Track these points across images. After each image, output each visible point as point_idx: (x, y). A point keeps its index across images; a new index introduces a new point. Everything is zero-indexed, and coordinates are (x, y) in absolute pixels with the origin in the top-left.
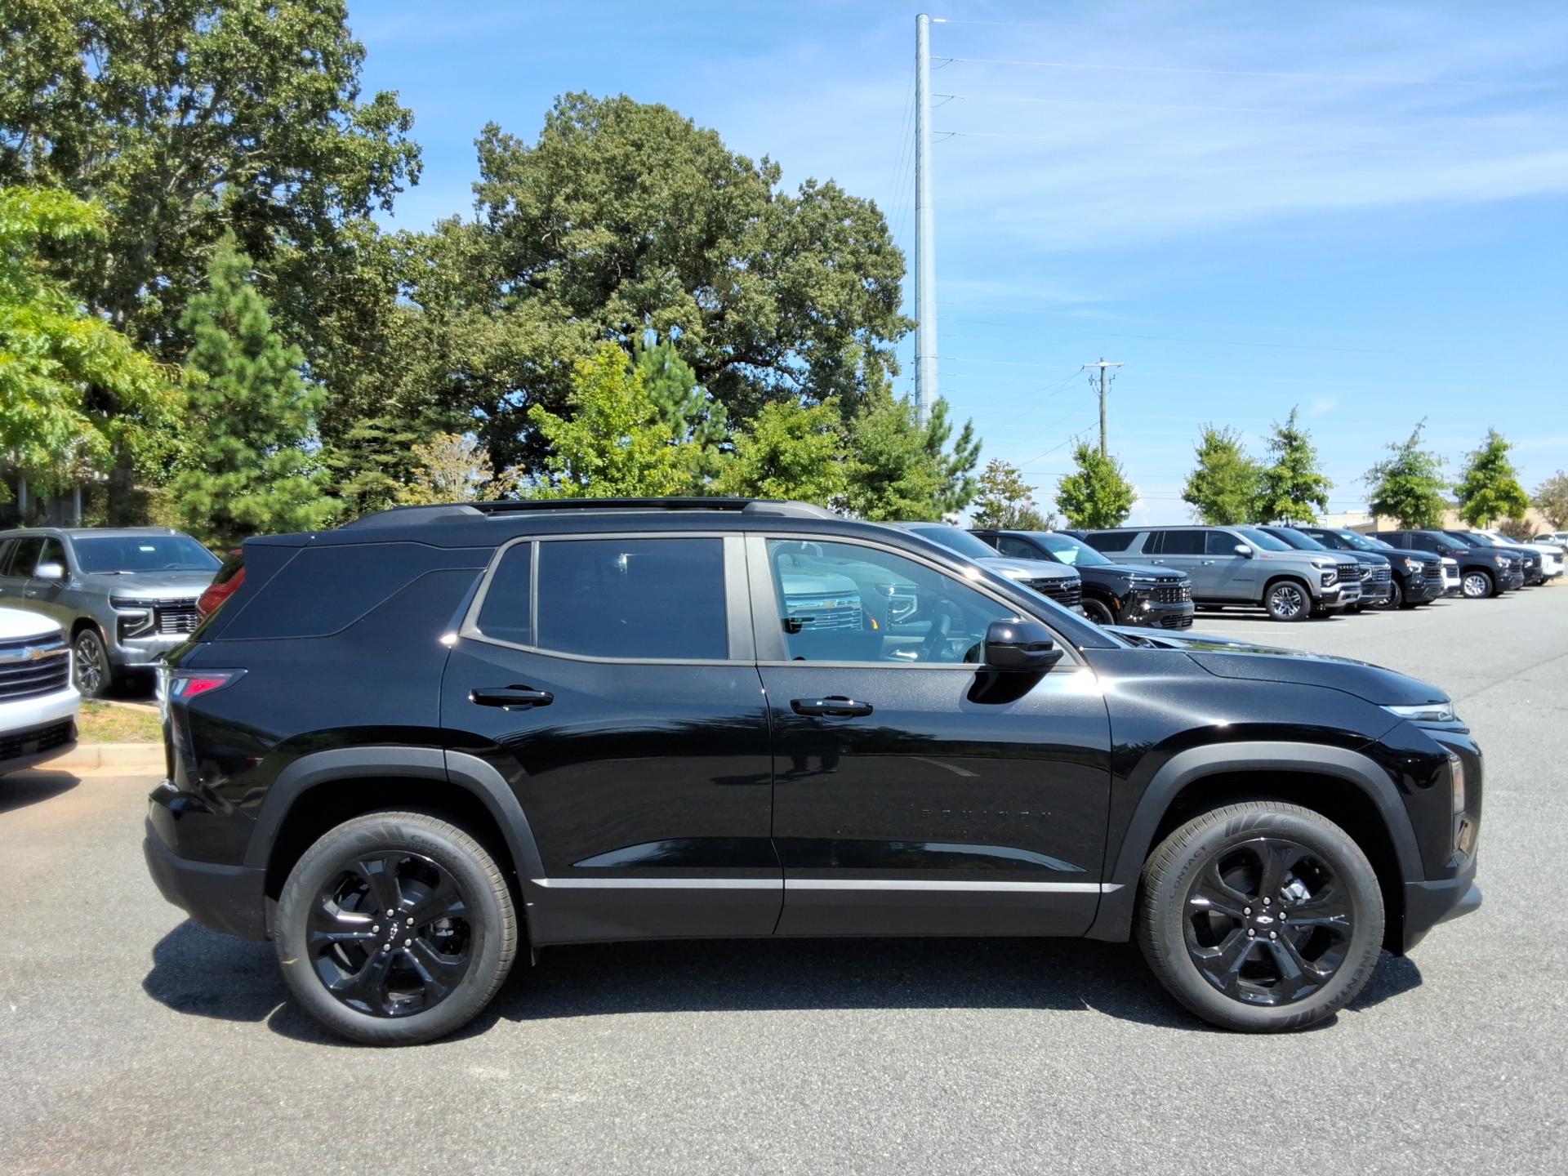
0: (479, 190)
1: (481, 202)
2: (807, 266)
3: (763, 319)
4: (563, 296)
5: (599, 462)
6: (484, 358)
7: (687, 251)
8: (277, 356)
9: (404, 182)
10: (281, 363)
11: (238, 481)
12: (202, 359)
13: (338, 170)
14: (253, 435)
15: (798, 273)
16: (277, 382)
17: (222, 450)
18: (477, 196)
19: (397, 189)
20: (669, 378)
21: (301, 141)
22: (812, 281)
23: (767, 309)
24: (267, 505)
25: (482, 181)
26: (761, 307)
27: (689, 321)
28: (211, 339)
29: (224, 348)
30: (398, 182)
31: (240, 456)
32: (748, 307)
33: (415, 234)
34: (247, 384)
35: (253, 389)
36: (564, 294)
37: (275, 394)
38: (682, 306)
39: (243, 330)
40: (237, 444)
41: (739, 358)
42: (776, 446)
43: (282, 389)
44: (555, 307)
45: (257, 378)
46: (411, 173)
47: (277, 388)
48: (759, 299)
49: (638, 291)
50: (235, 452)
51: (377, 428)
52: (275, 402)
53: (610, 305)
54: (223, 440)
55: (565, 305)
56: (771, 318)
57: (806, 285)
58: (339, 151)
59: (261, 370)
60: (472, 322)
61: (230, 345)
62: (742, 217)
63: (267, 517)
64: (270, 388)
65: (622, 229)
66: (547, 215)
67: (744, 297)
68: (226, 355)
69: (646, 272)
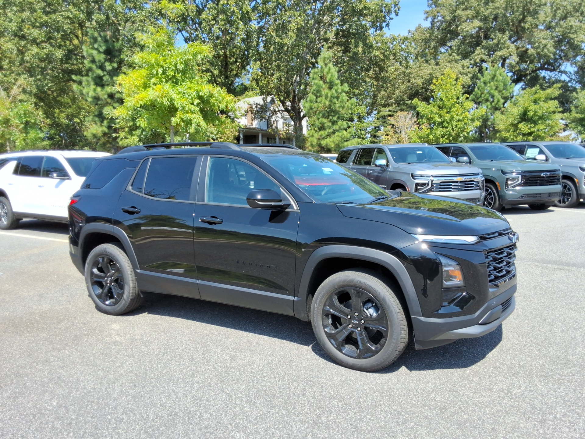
0: (426, 12)
1: (427, 18)
2: (570, 24)
3: (546, 50)
4: (458, 51)
5: (440, 120)
6: (422, 80)
7: (513, 25)
8: (338, 88)
9: (393, 15)
10: (340, 91)
11: (325, 134)
12: (315, 92)
13: (366, 15)
14: (331, 117)
15: (566, 27)
16: (337, 98)
17: (320, 123)
18: (426, 15)
19: (391, 19)
20: (497, 81)
21: (353, 7)
22: (573, 31)
23: (548, 46)
24: (333, 141)
25: (428, 9)
26: (546, 46)
27: (511, 55)
28: (317, 85)
29: (322, 87)
30: (391, 16)
31: (326, 125)
32: (539, 46)
33: (396, 35)
34: (328, 100)
35: (331, 101)
36: (458, 50)
37: (337, 102)
38: (508, 49)
39: (328, 80)
40: (325, 121)
41: (542, 68)
42: (526, 108)
43: (339, 100)
44: (454, 56)
45: (331, 97)
46: (395, 11)
47: (338, 100)
48: (544, 42)
49: (490, 44)
50: (324, 123)
51: (390, 111)
52: (337, 105)
53: (476, 52)
54: (321, 119)
55: (458, 55)
56: (550, 49)
57: (569, 33)
58: (365, 8)
59: (333, 94)
60: (420, 66)
61: (324, 86)
62: (537, 6)
63: (333, 146)
64: (335, 100)
65: (485, 19)
66: (454, 19)
67: (537, 42)
68: (322, 90)
69: (492, 36)
